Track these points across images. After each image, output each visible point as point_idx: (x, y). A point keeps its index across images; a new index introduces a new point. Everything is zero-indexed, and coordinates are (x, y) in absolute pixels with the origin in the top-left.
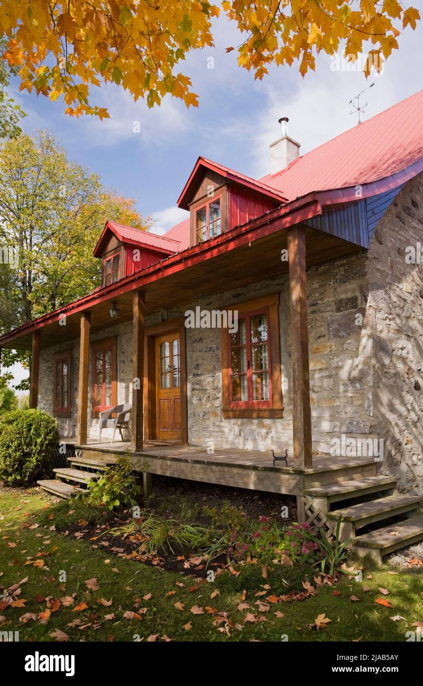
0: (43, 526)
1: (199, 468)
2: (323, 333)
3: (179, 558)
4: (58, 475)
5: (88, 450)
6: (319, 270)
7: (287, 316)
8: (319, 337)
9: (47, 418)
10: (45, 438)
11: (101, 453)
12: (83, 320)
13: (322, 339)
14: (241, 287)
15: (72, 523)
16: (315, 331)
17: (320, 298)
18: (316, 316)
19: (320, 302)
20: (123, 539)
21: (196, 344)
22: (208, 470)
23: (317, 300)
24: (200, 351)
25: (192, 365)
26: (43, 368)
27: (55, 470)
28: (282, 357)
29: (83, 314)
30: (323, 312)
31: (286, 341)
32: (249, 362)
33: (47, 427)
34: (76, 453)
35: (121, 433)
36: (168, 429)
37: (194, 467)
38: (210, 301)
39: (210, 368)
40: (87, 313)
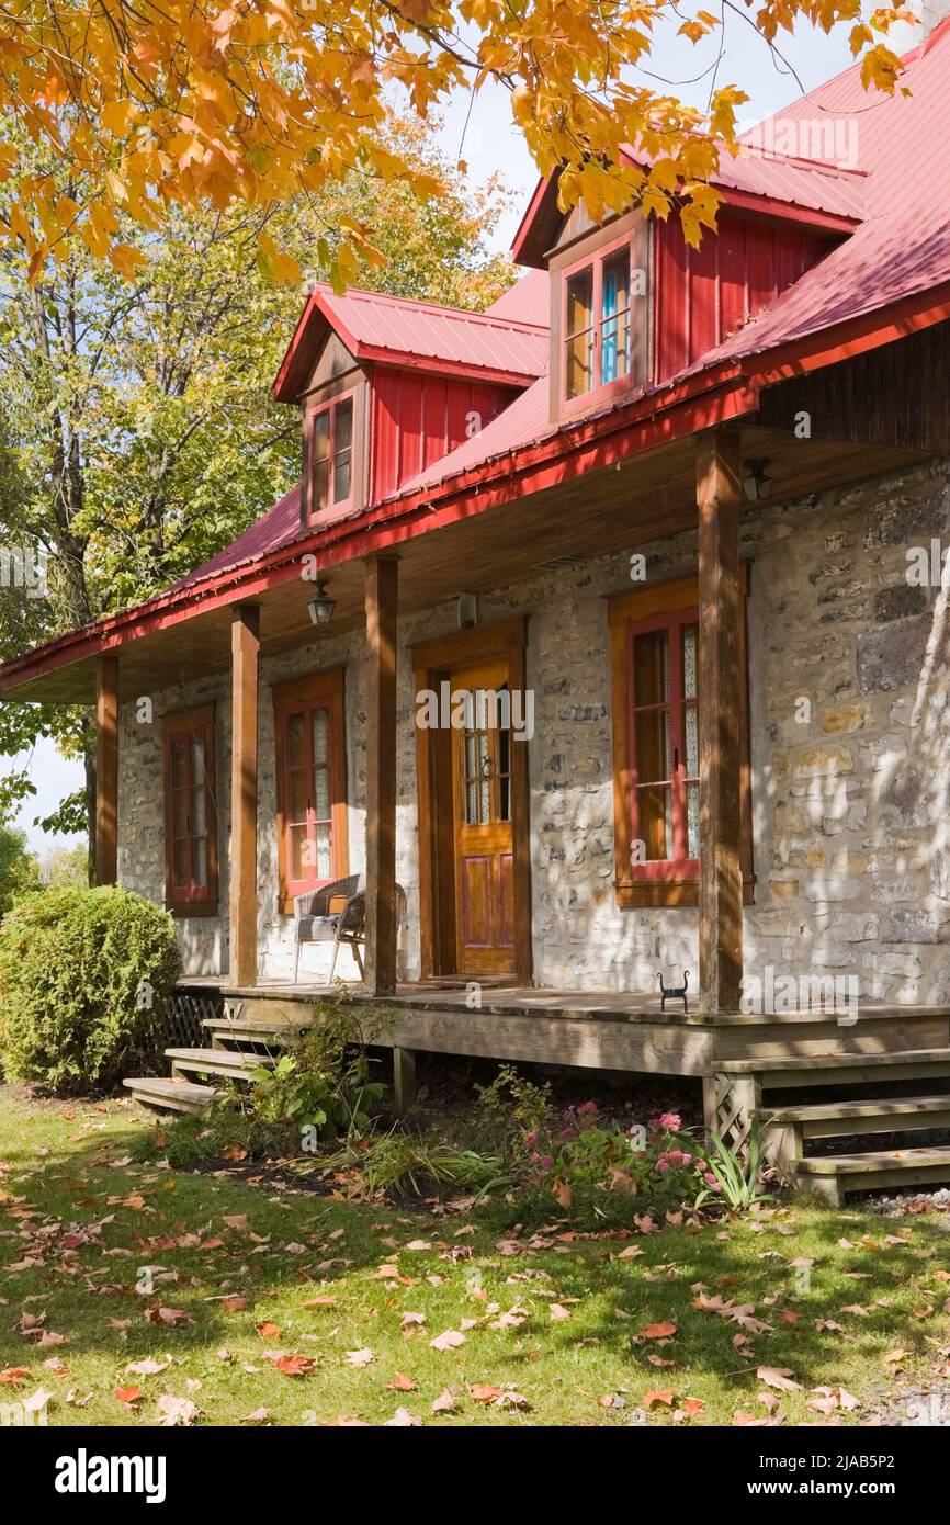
0: (142, 1162)
1: (515, 1026)
2: (848, 678)
3: (428, 1201)
4: (177, 1064)
5: (258, 998)
6: (843, 502)
7: (768, 627)
8: (838, 688)
9: (145, 910)
10: (142, 965)
11: (291, 1005)
12: (238, 628)
13: (845, 694)
14: (661, 538)
15: (209, 1154)
16: (829, 672)
17: (842, 579)
18: (832, 628)
19: (841, 592)
20: (320, 1178)
21: (551, 698)
22: (534, 1032)
23: (835, 585)
24: (562, 719)
25: (543, 757)
26: (131, 761)
27: (169, 1052)
28: (754, 741)
29: (239, 612)
30: (847, 620)
31: (764, 696)
32: (676, 751)
33: (145, 936)
34: (227, 1010)
35: (357, 957)
36: (485, 942)
37: (503, 1026)
38: (585, 573)
39: (587, 766)
40: (248, 611)
